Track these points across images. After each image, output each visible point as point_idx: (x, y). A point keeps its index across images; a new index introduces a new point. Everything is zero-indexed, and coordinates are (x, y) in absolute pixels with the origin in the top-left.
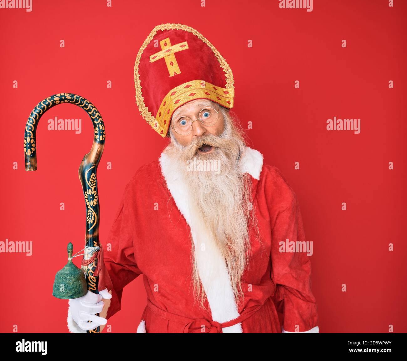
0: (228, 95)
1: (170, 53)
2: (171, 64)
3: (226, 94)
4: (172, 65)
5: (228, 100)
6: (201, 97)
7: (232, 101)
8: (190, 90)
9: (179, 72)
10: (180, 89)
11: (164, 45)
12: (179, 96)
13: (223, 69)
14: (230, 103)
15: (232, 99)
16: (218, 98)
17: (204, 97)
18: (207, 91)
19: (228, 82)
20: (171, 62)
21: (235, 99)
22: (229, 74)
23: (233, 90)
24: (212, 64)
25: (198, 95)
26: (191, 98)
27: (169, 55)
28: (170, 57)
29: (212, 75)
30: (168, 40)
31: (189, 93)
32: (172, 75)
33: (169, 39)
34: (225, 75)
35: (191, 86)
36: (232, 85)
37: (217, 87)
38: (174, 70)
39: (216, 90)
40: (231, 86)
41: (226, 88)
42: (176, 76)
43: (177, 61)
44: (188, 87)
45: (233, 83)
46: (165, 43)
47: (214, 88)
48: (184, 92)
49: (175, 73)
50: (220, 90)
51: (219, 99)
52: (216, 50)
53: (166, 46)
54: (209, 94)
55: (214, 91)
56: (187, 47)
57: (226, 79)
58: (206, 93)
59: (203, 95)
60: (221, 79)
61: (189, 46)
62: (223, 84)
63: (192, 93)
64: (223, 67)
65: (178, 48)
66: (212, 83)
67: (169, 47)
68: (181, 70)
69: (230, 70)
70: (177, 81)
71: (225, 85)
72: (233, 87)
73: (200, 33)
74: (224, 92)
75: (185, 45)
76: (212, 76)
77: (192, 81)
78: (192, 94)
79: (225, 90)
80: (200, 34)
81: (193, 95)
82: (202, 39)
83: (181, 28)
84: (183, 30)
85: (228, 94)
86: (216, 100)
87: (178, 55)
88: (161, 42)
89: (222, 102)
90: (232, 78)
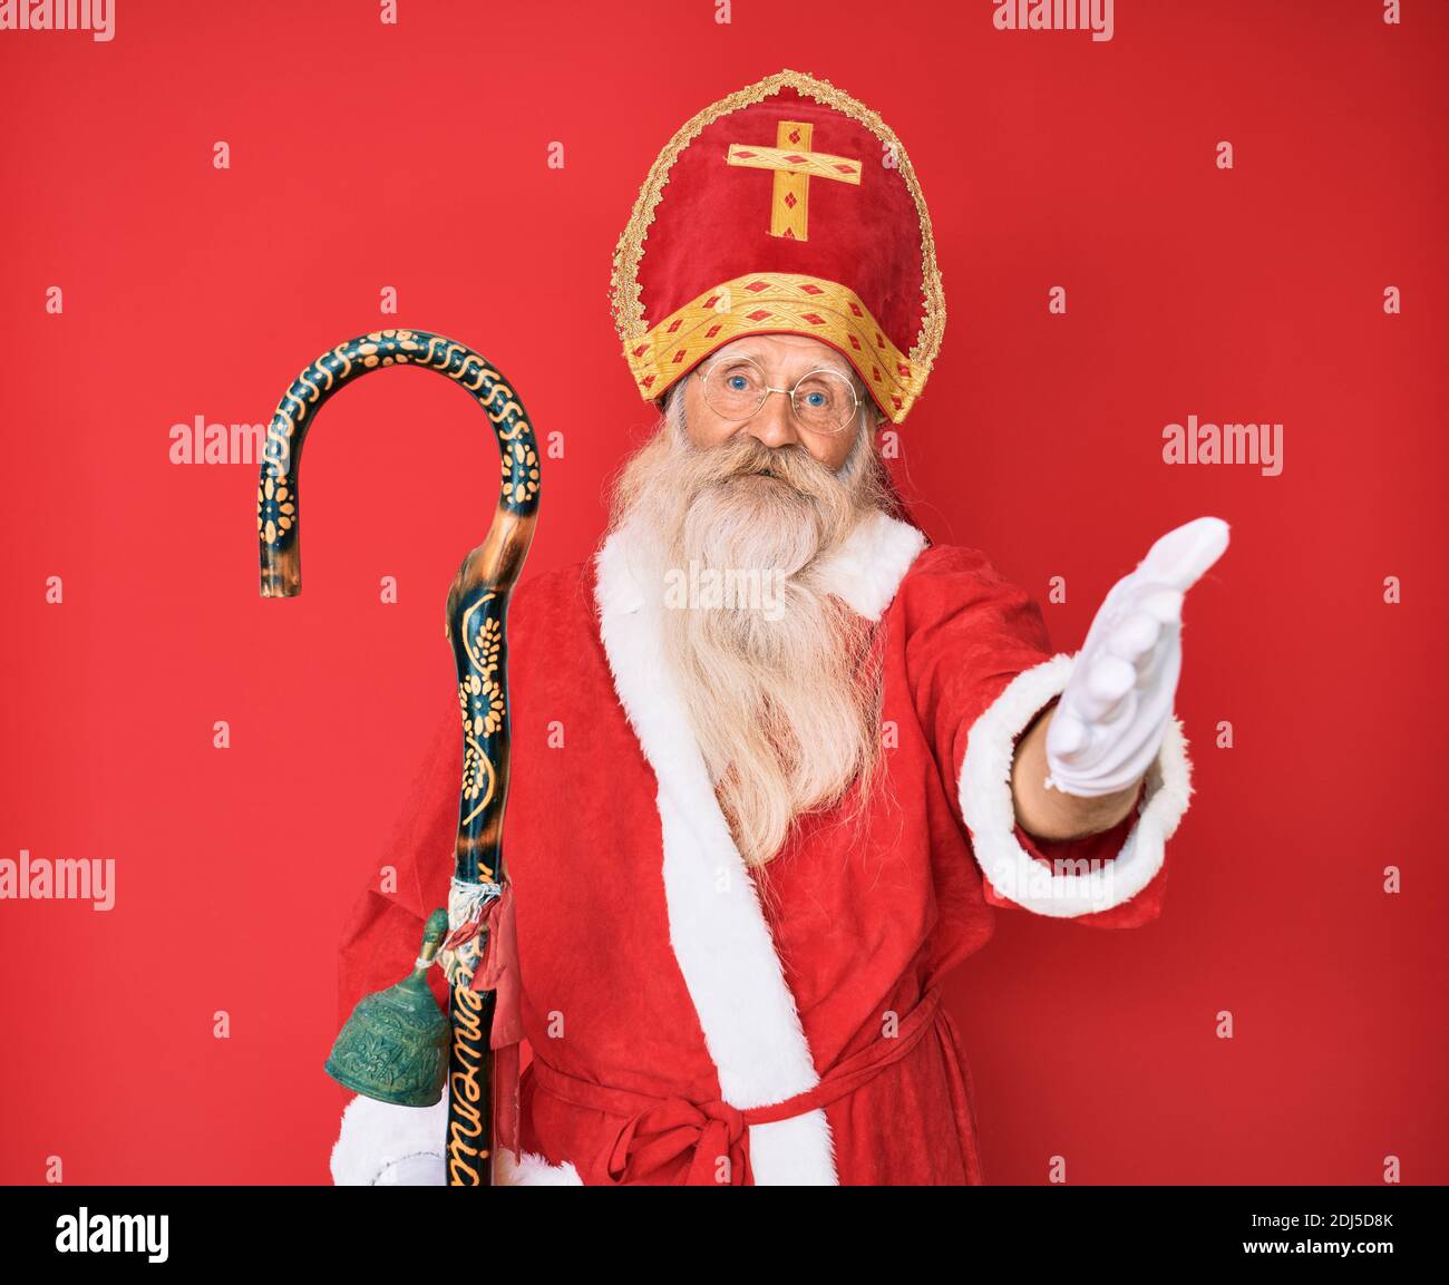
0: (905, 381)
1: (799, 167)
2: (787, 199)
3: (902, 374)
4: (791, 206)
5: (898, 394)
6: (834, 341)
7: (908, 404)
8: (812, 304)
9: (801, 235)
10: (785, 285)
11: (791, 137)
12: (771, 304)
13: (925, 299)
14: (899, 407)
15: (912, 398)
16: (876, 371)
17: (843, 346)
18: (857, 335)
19: (922, 345)
20: (791, 195)
21: (918, 403)
22: (934, 323)
23: (926, 373)
24: (904, 268)
25: (829, 329)
26: (806, 327)
27: (793, 173)
28: (792, 179)
29: (888, 297)
30: (806, 130)
31: (807, 310)
32: (778, 231)
33: (812, 130)
34: (923, 319)
35: (820, 292)
36: (929, 359)
37: (886, 341)
38: (789, 221)
39: (881, 345)
40: (924, 358)
41: (908, 358)
42: (787, 243)
43: (809, 201)
44: (810, 289)
45: (933, 355)
46: (795, 133)
47: (879, 338)
48: (791, 298)
49: (789, 231)
50: (890, 353)
51: (877, 378)
52: (930, 235)
53: (795, 142)
54: (857, 347)
55: (876, 346)
56: (854, 179)
57: (920, 332)
58: (853, 339)
59: (841, 339)
60: (907, 326)
61: (863, 178)
62: (905, 342)
63: (814, 316)
64: (928, 293)
65: (826, 165)
66: (881, 323)
67: (801, 150)
68: (809, 234)
69: (942, 312)
70: (782, 257)
71: (911, 349)
72: (929, 364)
73: (910, 159)
74: (900, 367)
75: (854, 171)
76: (886, 300)
77: (828, 282)
78: (814, 319)
79: (904, 361)
80: (909, 162)
81: (814, 323)
82: (907, 180)
83: (861, 119)
84: (864, 124)
85: (906, 378)
86: (868, 374)
87: (818, 185)
88: (783, 123)
89: (880, 390)
90: (937, 342)
